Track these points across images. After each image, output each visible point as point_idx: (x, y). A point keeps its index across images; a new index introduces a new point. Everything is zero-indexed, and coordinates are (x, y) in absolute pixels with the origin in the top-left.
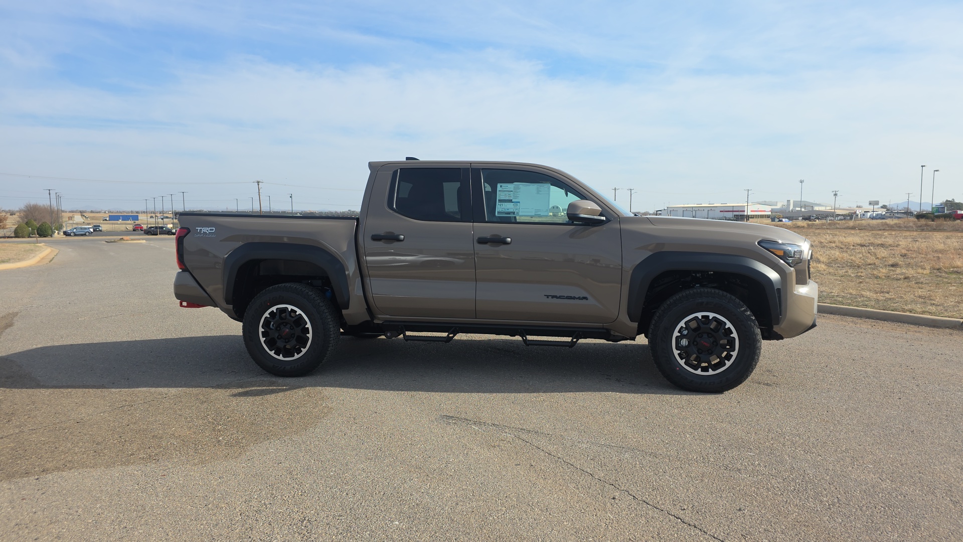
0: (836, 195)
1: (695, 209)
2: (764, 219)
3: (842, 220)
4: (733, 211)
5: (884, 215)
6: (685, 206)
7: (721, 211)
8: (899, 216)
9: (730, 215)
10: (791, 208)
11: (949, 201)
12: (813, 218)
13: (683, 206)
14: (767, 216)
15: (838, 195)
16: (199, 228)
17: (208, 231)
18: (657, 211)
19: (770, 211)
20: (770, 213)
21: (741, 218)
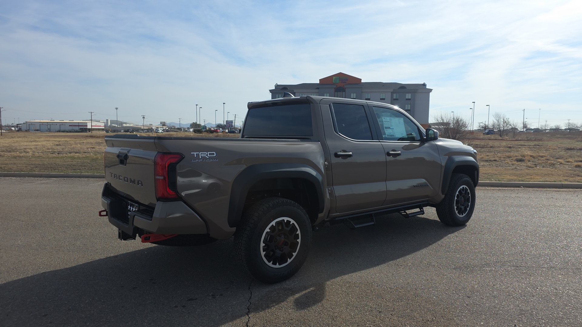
0: (144, 118)
1: (50, 124)
2: (100, 131)
3: (147, 132)
4: (79, 126)
5: (167, 129)
6: (41, 121)
7: (70, 126)
8: (175, 130)
9: (77, 128)
10: (109, 124)
11: (194, 123)
12: (130, 131)
13: (39, 121)
14: (102, 129)
15: (145, 118)
16: (195, 153)
17: (207, 155)
18: (17, 124)
19: (104, 126)
20: (103, 128)
21: (85, 130)
